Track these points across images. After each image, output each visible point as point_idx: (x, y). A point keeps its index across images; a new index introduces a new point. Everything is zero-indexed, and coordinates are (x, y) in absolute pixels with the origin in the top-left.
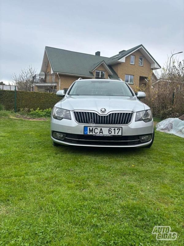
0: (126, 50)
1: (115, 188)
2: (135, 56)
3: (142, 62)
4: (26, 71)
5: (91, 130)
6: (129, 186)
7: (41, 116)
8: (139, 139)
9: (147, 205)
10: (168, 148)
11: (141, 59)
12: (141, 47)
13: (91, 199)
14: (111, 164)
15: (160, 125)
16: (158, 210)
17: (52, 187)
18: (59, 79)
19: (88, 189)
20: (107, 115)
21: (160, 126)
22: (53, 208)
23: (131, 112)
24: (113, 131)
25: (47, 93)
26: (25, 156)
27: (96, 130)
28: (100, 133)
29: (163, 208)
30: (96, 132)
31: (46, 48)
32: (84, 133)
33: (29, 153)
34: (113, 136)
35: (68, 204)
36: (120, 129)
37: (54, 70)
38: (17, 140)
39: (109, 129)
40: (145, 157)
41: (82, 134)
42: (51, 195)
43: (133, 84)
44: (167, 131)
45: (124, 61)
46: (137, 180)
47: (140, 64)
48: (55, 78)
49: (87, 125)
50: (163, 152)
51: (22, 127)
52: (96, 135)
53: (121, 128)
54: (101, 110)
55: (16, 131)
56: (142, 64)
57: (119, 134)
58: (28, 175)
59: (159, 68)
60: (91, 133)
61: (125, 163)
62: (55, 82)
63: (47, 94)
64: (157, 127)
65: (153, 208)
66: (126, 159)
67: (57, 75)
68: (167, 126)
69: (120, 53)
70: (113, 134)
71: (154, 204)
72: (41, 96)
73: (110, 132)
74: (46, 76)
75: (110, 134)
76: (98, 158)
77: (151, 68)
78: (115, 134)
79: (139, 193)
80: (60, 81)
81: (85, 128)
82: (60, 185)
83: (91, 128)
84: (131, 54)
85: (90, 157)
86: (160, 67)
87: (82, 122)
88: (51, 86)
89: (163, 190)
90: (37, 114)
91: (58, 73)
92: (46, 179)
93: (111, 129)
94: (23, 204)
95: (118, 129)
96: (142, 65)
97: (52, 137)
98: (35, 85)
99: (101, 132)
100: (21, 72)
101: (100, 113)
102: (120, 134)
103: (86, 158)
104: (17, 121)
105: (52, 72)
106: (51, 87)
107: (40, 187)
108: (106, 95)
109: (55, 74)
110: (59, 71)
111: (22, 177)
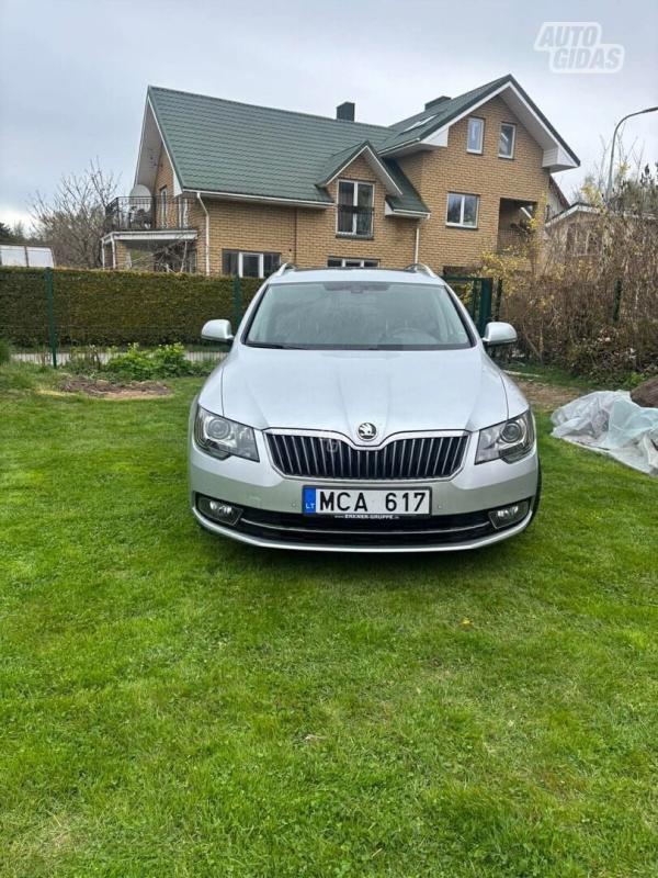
0: (453, 97)
1: (406, 728)
2: (484, 119)
3: (509, 145)
4: (81, 185)
5: (327, 498)
6: (450, 720)
7: (148, 376)
8: (487, 519)
9: (503, 802)
10: (588, 528)
11: (508, 132)
12: (509, 84)
13: (333, 778)
14: (395, 614)
15: (567, 416)
16: (535, 820)
17: (206, 727)
18: (205, 215)
19: (323, 734)
20: (381, 447)
21: (566, 420)
22: (217, 822)
23: (460, 434)
24: (401, 502)
25: (162, 273)
26: (108, 586)
27: (343, 497)
28: (356, 510)
29: (551, 810)
30: (343, 506)
31: (149, 93)
32: (304, 506)
33: (119, 569)
34: (401, 516)
35: (260, 806)
36: (423, 495)
37: (185, 184)
38: (76, 502)
39: (387, 497)
40: (507, 576)
41: (299, 510)
42: (206, 767)
43: (476, 230)
44: (589, 438)
45: (445, 144)
46: (475, 692)
47: (501, 152)
48: (191, 210)
49: (315, 484)
50: (567, 550)
51: (85, 432)
52: (344, 515)
53: (427, 492)
54: (361, 432)
55: (66, 460)
56: (509, 153)
57: (420, 512)
58: (126, 678)
59: (575, 165)
60: (326, 511)
61: (439, 609)
62: (189, 229)
63: (164, 279)
64: (555, 421)
65: (521, 815)
66: (444, 591)
67: (197, 199)
68: (589, 420)
69: (428, 106)
70: (400, 510)
71: (525, 796)
72: (142, 286)
73: (391, 505)
74: (155, 202)
75: (389, 510)
76: (351, 588)
77: (544, 165)
78: (407, 509)
79: (481, 746)
80: (207, 224)
81: (308, 492)
82: (233, 719)
83: (327, 493)
84: (470, 115)
85: (324, 586)
86: (578, 162)
87: (296, 472)
88: (176, 240)
89: (555, 735)
90: (133, 366)
91: (198, 196)
92: (187, 694)
93: (394, 495)
94: (120, 806)
95: (416, 495)
96: (511, 157)
97: (194, 509)
98: (116, 238)
99: (361, 504)
100: (62, 186)
101: (357, 442)
102: (424, 510)
103: (310, 588)
104: (63, 406)
105: (177, 191)
106: (177, 247)
107: (168, 733)
108: (376, 342)
109: (188, 196)
110: (202, 186)
111: (108, 688)
